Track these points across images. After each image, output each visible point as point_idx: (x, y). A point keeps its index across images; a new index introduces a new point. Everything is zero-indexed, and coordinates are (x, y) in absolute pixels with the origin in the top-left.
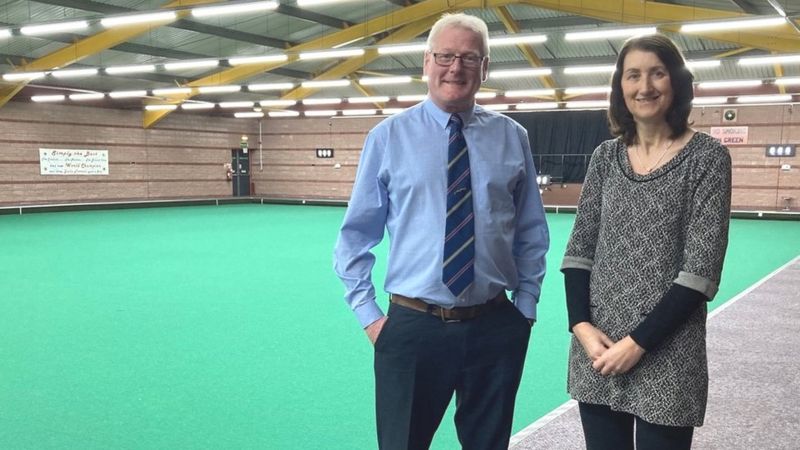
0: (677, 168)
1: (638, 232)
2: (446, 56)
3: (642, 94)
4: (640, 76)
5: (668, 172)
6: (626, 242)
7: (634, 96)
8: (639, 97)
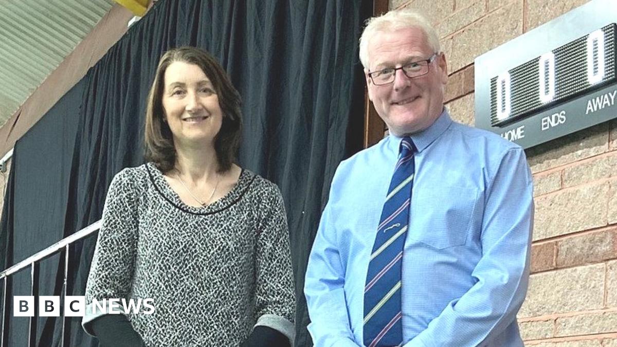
0: (238, 204)
1: (206, 273)
2: (385, 72)
3: (189, 111)
4: (185, 92)
5: (229, 206)
6: (193, 284)
7: (180, 114)
8: (187, 115)
